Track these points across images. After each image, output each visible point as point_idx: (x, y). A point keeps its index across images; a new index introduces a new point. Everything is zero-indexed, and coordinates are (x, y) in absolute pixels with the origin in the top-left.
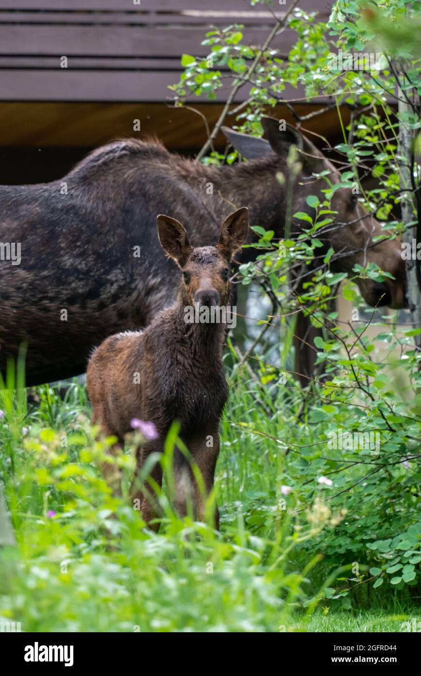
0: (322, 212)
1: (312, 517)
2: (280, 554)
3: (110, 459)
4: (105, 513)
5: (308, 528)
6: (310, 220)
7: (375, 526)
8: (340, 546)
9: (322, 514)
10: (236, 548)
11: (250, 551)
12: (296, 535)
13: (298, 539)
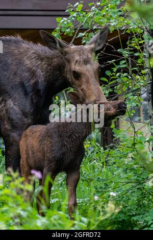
0: (112, 78)
1: (107, 209)
2: (94, 225)
3: (22, 186)
4: (20, 208)
5: (106, 214)
6: (107, 81)
7: (135, 209)
8: (120, 218)
9: (111, 208)
10: (75, 222)
11: (81, 223)
12: (101, 217)
13: (102, 218)
